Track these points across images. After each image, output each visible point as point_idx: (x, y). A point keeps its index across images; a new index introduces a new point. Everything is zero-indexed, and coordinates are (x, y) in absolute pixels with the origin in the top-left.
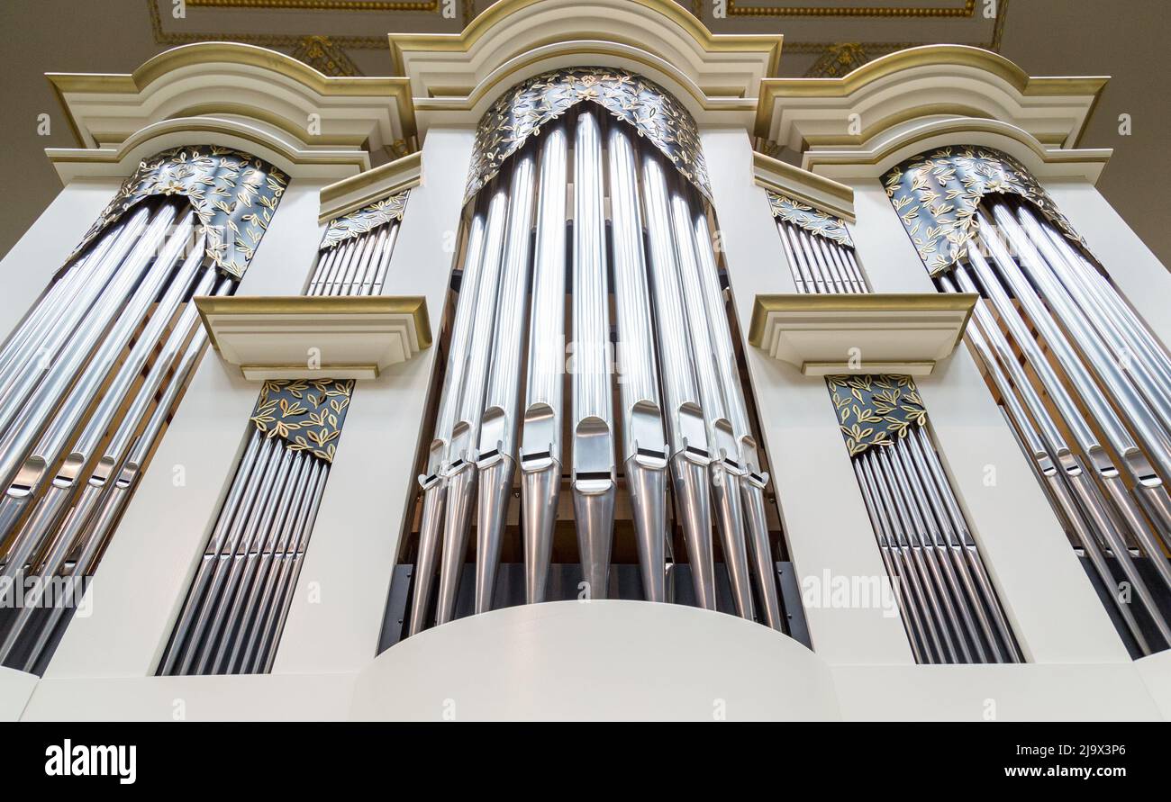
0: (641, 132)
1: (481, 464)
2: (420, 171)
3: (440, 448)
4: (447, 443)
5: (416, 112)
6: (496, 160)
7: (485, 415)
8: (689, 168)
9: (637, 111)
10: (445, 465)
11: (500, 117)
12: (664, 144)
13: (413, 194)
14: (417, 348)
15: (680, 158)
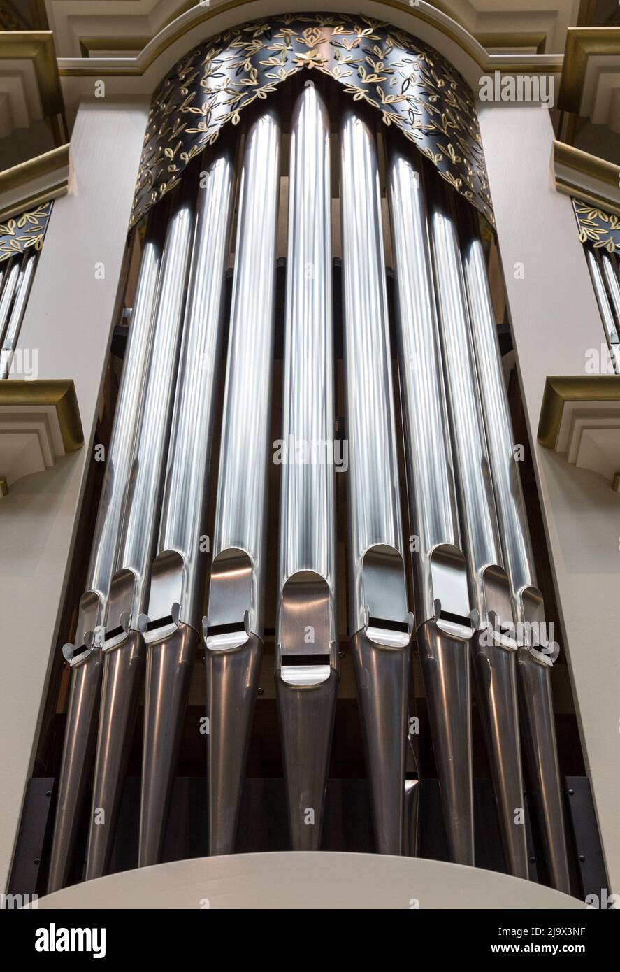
0: (387, 118)
1: (151, 636)
2: (67, 173)
3: (92, 606)
4: (103, 598)
5: (62, 79)
6: (177, 160)
7: (155, 564)
8: (458, 170)
9: (382, 84)
10: (100, 631)
11: (185, 91)
12: (422, 136)
13: (59, 211)
14: (62, 451)
15: (444, 156)
